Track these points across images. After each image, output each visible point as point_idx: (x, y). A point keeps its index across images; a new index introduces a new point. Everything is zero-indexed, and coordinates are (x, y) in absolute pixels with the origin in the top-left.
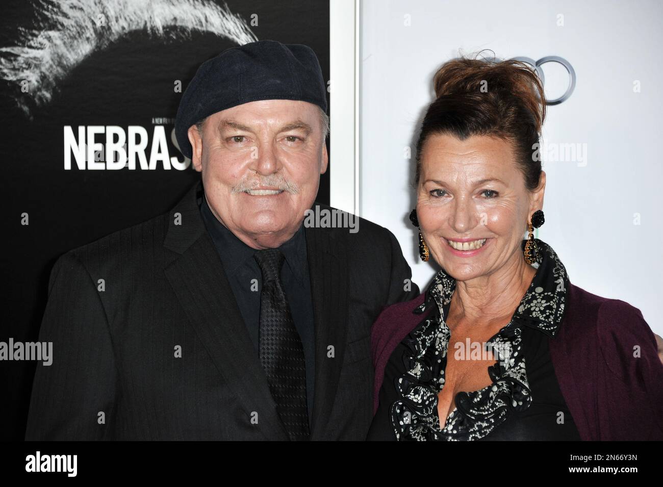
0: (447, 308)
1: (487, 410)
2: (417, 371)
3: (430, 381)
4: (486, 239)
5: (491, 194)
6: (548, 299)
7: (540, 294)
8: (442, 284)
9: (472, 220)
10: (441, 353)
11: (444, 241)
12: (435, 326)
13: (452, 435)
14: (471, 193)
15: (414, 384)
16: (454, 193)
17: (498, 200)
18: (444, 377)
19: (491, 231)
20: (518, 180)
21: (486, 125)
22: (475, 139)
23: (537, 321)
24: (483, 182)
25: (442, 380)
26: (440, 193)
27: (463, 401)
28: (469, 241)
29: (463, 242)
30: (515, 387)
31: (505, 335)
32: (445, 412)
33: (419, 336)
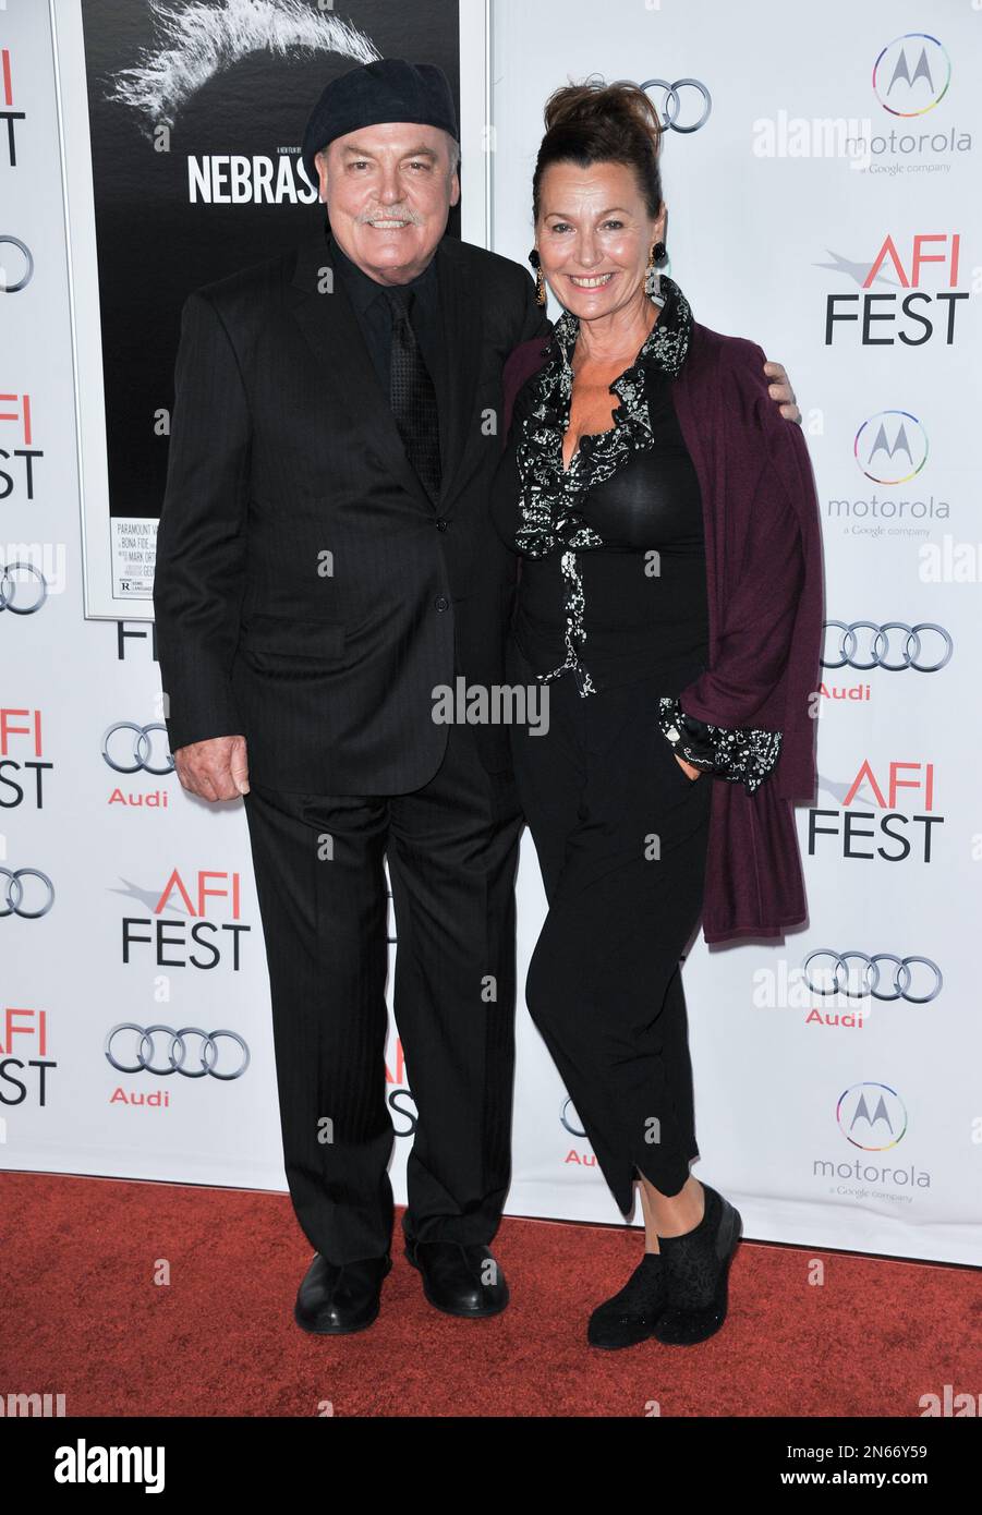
0: (571, 349)
1: (610, 453)
2: (542, 413)
3: (556, 422)
4: (612, 274)
5: (616, 225)
6: (671, 339)
7: (663, 334)
8: (566, 323)
9: (598, 253)
10: (565, 395)
11: (567, 279)
12: (559, 367)
13: (575, 478)
14: (595, 226)
15: (540, 426)
16: (578, 226)
17: (623, 230)
18: (568, 418)
19: (616, 264)
20: (641, 209)
21: (608, 152)
22: (598, 167)
23: (660, 362)
24: (607, 212)
25: (566, 422)
26: (561, 228)
27: (587, 444)
28: (595, 277)
29: (589, 278)
30: (637, 430)
31: (629, 376)
32: (570, 453)
33: (544, 378)
